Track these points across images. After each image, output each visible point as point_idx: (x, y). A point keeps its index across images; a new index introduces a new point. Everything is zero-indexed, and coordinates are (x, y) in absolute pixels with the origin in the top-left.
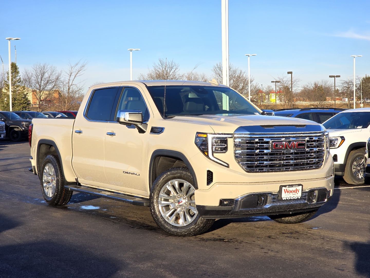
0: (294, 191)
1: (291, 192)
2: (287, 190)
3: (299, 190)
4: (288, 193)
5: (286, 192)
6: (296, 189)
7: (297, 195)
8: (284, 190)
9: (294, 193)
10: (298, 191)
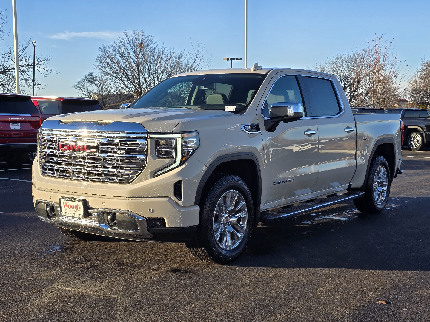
0: (74, 207)
1: (71, 207)
2: (66, 203)
3: (80, 207)
4: (68, 207)
5: (66, 206)
6: (77, 204)
7: (78, 213)
8: (63, 203)
9: (75, 209)
10: (80, 209)
